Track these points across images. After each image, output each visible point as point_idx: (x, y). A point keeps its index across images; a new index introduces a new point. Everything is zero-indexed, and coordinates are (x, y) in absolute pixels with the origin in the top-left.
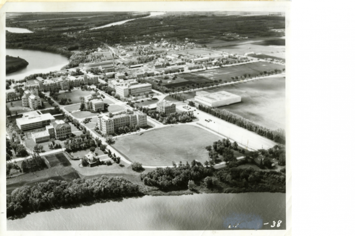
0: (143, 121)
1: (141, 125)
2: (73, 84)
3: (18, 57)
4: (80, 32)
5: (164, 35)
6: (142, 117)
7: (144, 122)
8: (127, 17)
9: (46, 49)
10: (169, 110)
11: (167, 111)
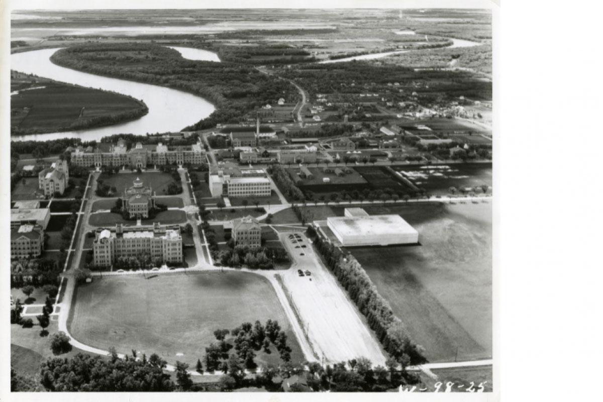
0: (174, 252)
1: (169, 259)
2: (156, 160)
3: (142, 101)
4: (289, 66)
5: (427, 87)
6: (170, 244)
7: (176, 253)
8: (401, 47)
9: (200, 91)
10: (246, 238)
11: (242, 238)
